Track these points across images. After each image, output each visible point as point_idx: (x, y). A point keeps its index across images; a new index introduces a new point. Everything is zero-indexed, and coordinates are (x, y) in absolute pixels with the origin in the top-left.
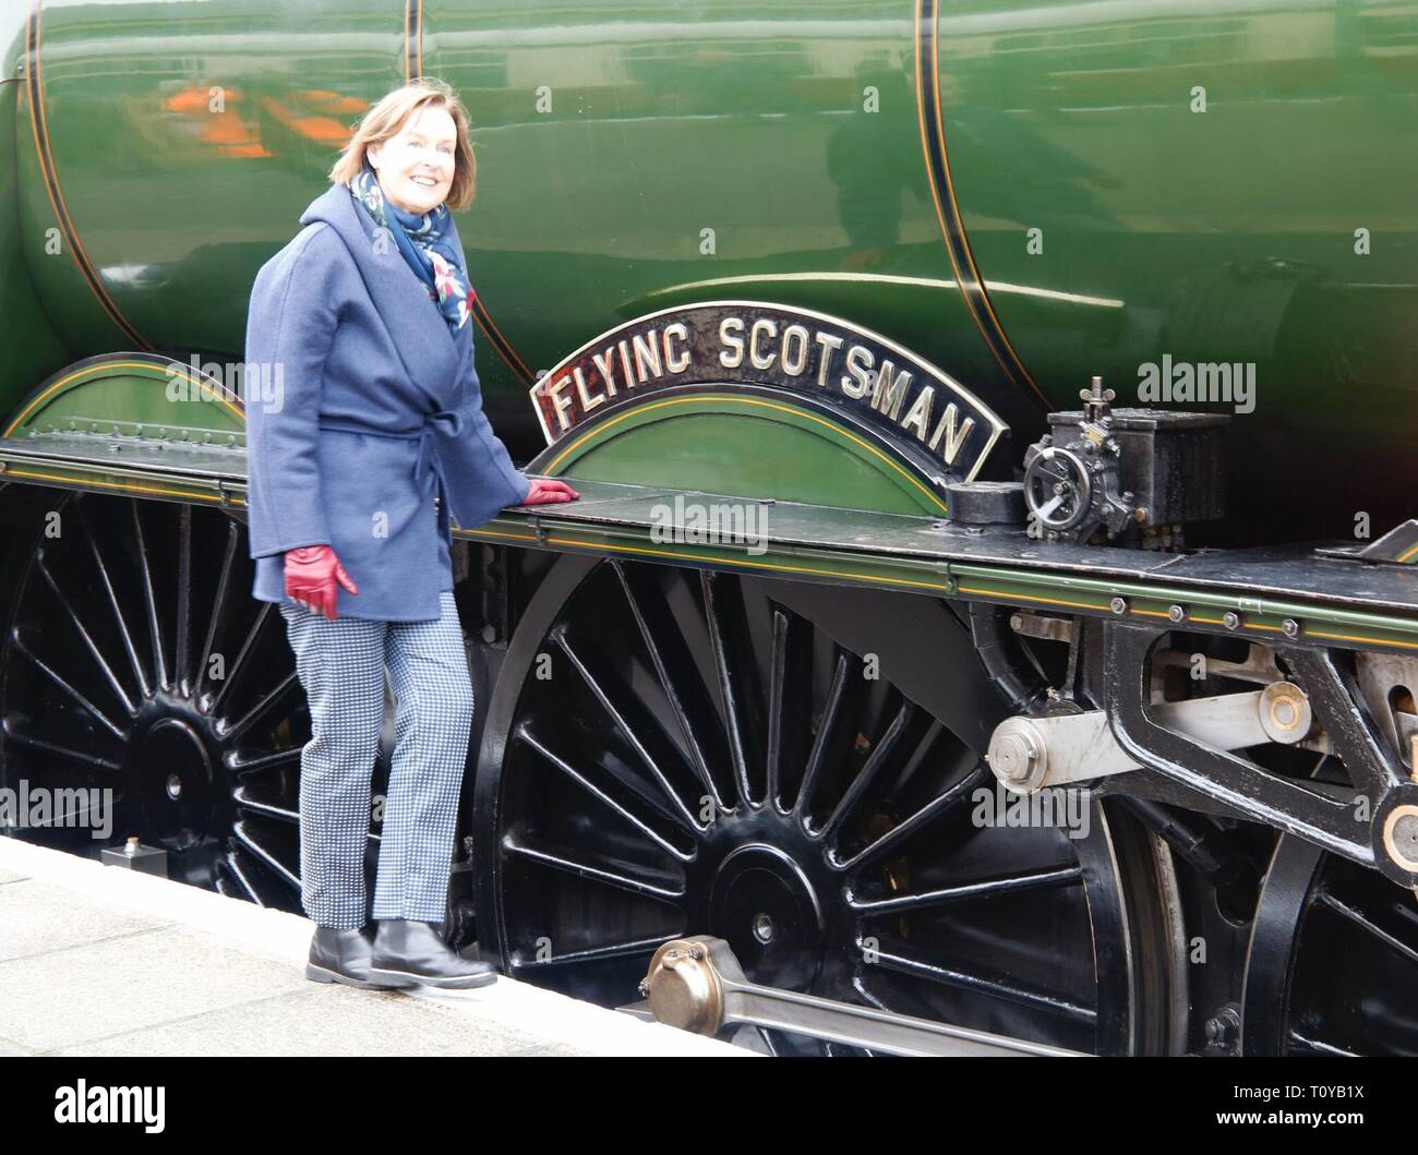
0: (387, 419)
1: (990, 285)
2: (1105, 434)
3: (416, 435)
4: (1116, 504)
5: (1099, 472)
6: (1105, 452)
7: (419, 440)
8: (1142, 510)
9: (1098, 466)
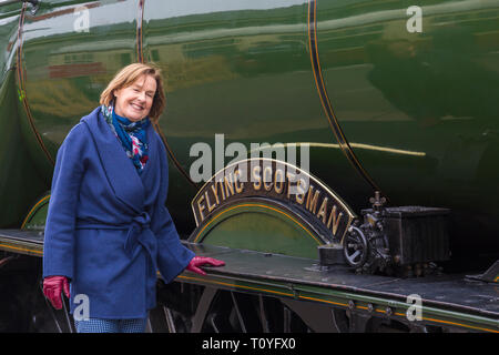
0: (111, 219)
1: (352, 145)
2: (375, 220)
3: (126, 227)
4: (382, 254)
5: (373, 239)
6: (376, 228)
7: (127, 230)
8: (398, 257)
9: (373, 235)
